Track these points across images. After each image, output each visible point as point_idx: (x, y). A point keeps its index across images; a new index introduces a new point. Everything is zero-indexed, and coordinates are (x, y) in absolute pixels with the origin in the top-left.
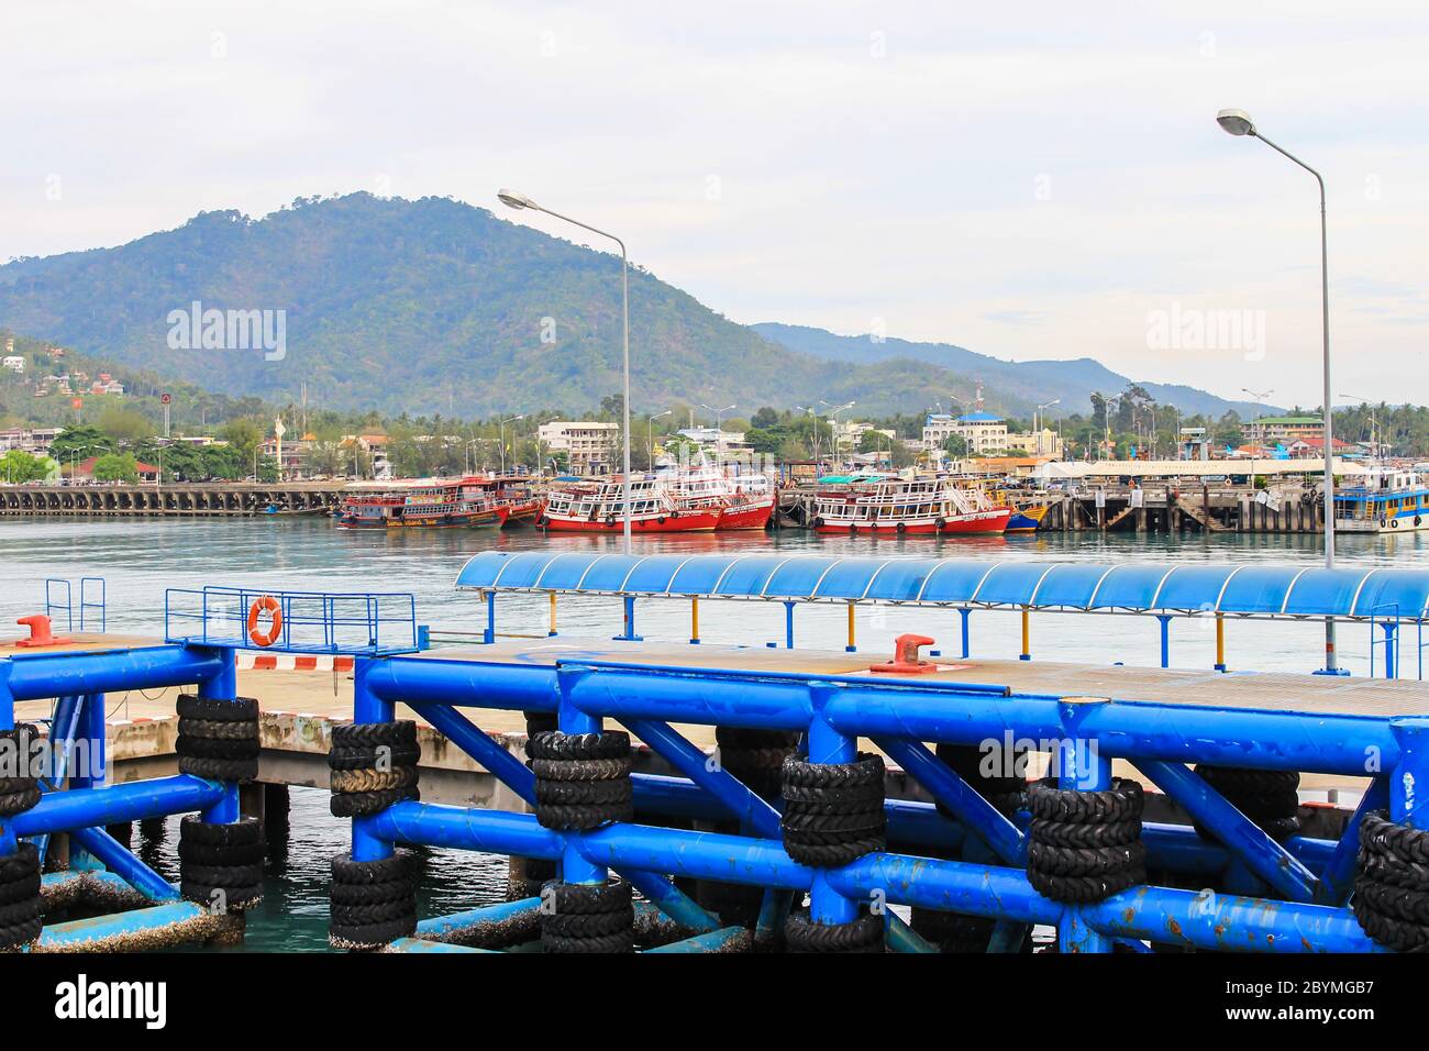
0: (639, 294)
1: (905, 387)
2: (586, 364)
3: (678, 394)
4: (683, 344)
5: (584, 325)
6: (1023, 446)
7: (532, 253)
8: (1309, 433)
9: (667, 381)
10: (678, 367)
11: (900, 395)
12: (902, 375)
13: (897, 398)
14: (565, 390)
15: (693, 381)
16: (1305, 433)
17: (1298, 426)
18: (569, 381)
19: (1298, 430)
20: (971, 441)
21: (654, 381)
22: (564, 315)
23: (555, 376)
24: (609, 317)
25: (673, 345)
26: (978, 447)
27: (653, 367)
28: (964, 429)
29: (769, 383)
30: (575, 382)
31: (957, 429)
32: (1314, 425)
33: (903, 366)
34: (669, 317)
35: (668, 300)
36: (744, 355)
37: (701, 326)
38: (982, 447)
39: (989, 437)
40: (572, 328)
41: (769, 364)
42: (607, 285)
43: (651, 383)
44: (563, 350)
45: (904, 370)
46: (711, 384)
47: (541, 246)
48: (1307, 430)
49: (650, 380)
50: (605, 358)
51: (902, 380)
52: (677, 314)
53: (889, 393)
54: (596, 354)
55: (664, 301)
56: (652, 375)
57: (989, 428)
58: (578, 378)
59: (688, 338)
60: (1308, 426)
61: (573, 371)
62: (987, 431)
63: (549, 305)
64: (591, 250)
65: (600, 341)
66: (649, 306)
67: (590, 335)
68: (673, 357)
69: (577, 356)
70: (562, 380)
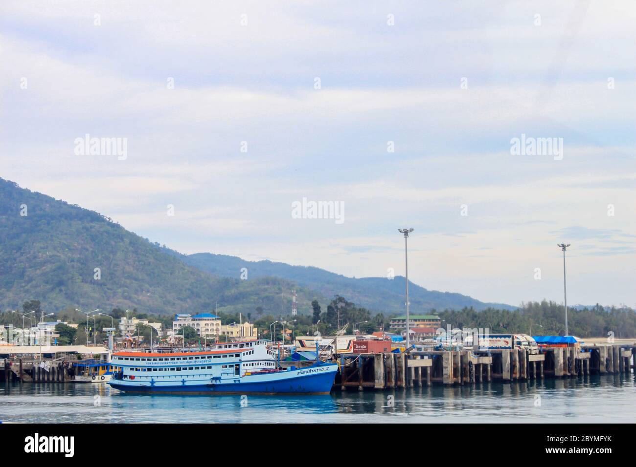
0: (107, 235)
1: (267, 294)
2: (69, 279)
3: (125, 298)
4: (133, 267)
5: (69, 254)
6: (232, 333)
7: (41, 209)
8: (430, 324)
9: (120, 290)
10: (128, 281)
11: (263, 299)
12: (266, 286)
13: (261, 301)
14: (55, 295)
15: (137, 290)
16: (427, 324)
17: (423, 320)
18: (57, 290)
19: (424, 323)
20: (198, 330)
21: (111, 290)
22: (59, 248)
23: (49, 286)
24: (87, 250)
25: (127, 267)
26: (203, 333)
27: (111, 281)
28: (195, 322)
29: (186, 291)
30: (61, 290)
31: (191, 323)
32: (433, 320)
33: (267, 282)
34: (125, 250)
35: (125, 239)
36: (171, 274)
37: (145, 256)
38: (204, 333)
39: (209, 327)
40: (63, 257)
41: (186, 279)
42: (87, 230)
43: (109, 291)
44: (54, 270)
45: (268, 284)
46: (148, 291)
47: (48, 205)
48: (428, 323)
49: (108, 289)
50: (81, 275)
51: (265, 290)
52: (131, 249)
53: (256, 298)
54: (75, 273)
55: (122, 240)
56: (109, 286)
57: (209, 322)
58: (63, 288)
59: (137, 263)
60: (430, 320)
61: (61, 283)
62: (208, 324)
63: (50, 242)
64: (80, 208)
65: (79, 264)
66: (113, 243)
67: (73, 261)
68: (126, 275)
69: (63, 274)
70: (53, 289)
